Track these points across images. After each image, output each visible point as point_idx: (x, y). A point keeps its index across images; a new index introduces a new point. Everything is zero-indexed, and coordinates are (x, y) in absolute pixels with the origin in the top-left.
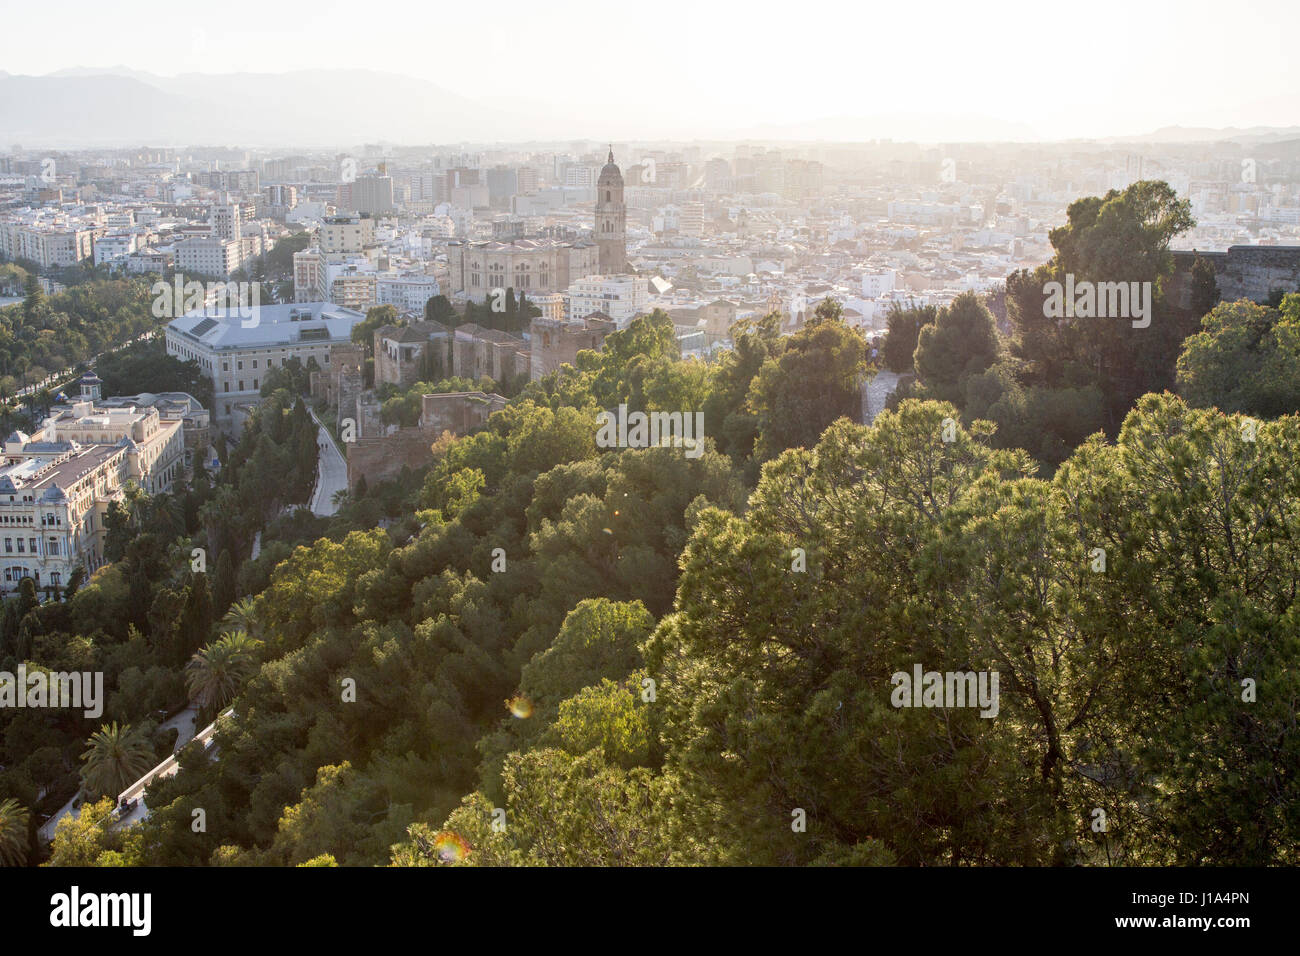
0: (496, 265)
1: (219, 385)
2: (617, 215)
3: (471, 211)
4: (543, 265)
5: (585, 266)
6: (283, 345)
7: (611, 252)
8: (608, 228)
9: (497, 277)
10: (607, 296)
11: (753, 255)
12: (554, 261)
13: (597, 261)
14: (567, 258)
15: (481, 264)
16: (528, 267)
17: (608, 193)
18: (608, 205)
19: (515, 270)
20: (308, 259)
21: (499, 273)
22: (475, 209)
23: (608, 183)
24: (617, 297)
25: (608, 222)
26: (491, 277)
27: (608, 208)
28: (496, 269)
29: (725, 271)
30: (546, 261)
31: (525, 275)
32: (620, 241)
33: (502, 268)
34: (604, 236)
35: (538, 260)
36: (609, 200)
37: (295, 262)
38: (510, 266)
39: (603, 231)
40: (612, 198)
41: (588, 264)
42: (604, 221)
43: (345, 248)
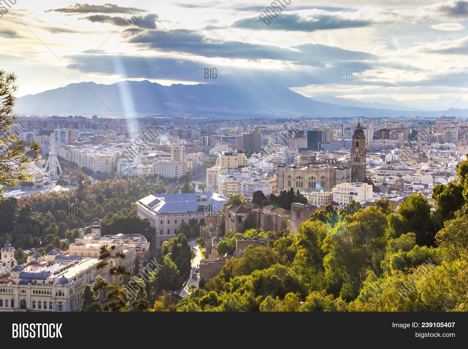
0: (299, 177)
1: (158, 231)
2: (362, 153)
3: (297, 150)
4: (323, 177)
5: (344, 178)
6: (189, 213)
7: (358, 171)
8: (357, 160)
9: (299, 182)
10: (352, 193)
11: (434, 174)
12: (328, 175)
13: (350, 175)
14: (335, 174)
15: (292, 176)
16: (315, 178)
17: (357, 142)
18: (357, 148)
19: (309, 180)
20: (213, 172)
21: (301, 180)
22: (300, 149)
23: (357, 138)
24: (356, 194)
25: (357, 157)
26: (297, 182)
27: (357, 150)
28: (300, 178)
29: (419, 182)
30: (324, 175)
31: (314, 182)
32: (363, 166)
33: (302, 178)
34: (355, 164)
35: (320, 175)
36: (357, 146)
37: (207, 172)
38: (306, 177)
39: (354, 161)
40: (359, 145)
41: (345, 177)
42: (355, 156)
43: (229, 167)
